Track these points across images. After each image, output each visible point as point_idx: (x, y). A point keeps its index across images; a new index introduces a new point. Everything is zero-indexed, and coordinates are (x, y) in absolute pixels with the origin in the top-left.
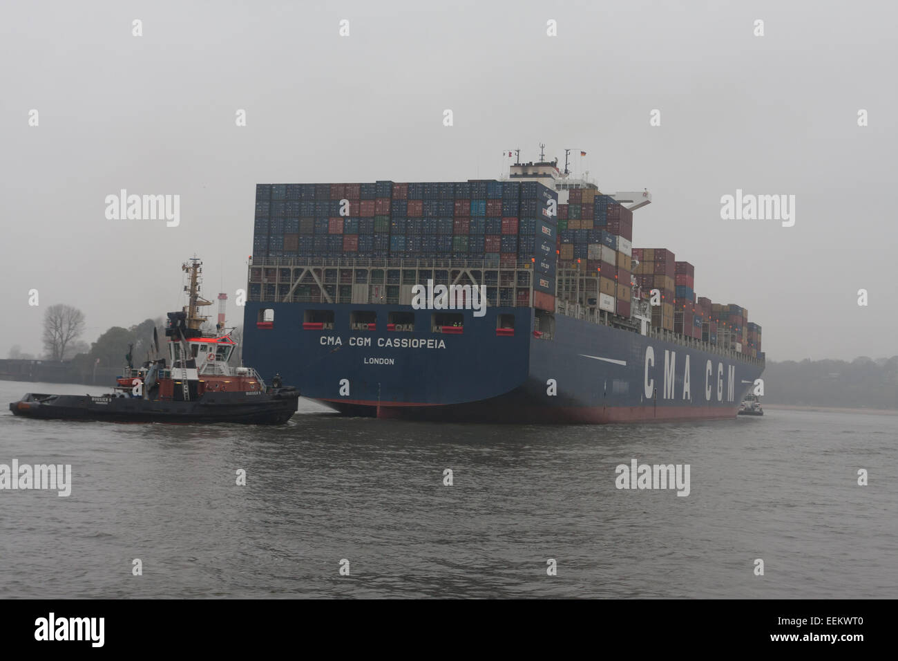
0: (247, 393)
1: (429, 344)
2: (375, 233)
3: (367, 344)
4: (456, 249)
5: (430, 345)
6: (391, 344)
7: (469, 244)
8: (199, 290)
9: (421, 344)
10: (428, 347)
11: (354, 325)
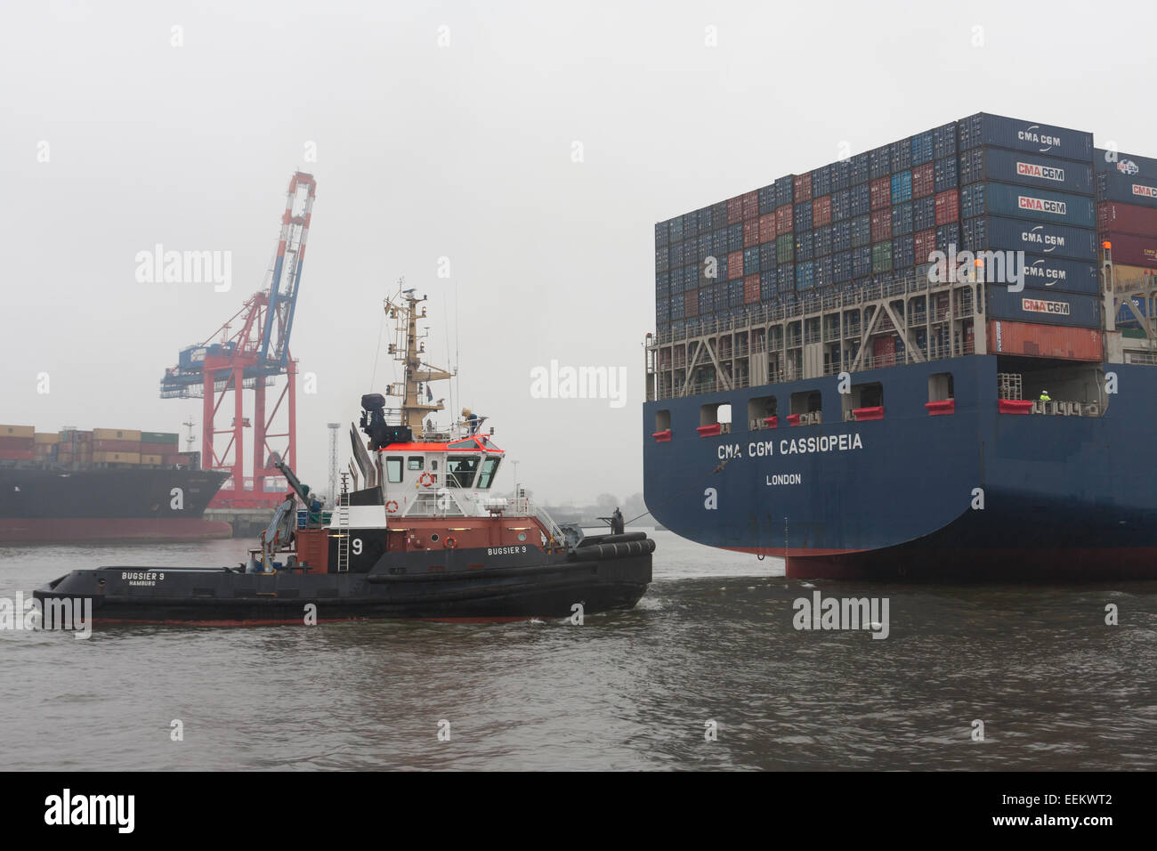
0: (490, 552)
1: (841, 442)
2: (778, 265)
3: (769, 452)
4: (877, 269)
5: (843, 445)
6: (795, 449)
7: (893, 255)
8: (422, 351)
9: (832, 443)
10: (841, 448)
11: (753, 422)
